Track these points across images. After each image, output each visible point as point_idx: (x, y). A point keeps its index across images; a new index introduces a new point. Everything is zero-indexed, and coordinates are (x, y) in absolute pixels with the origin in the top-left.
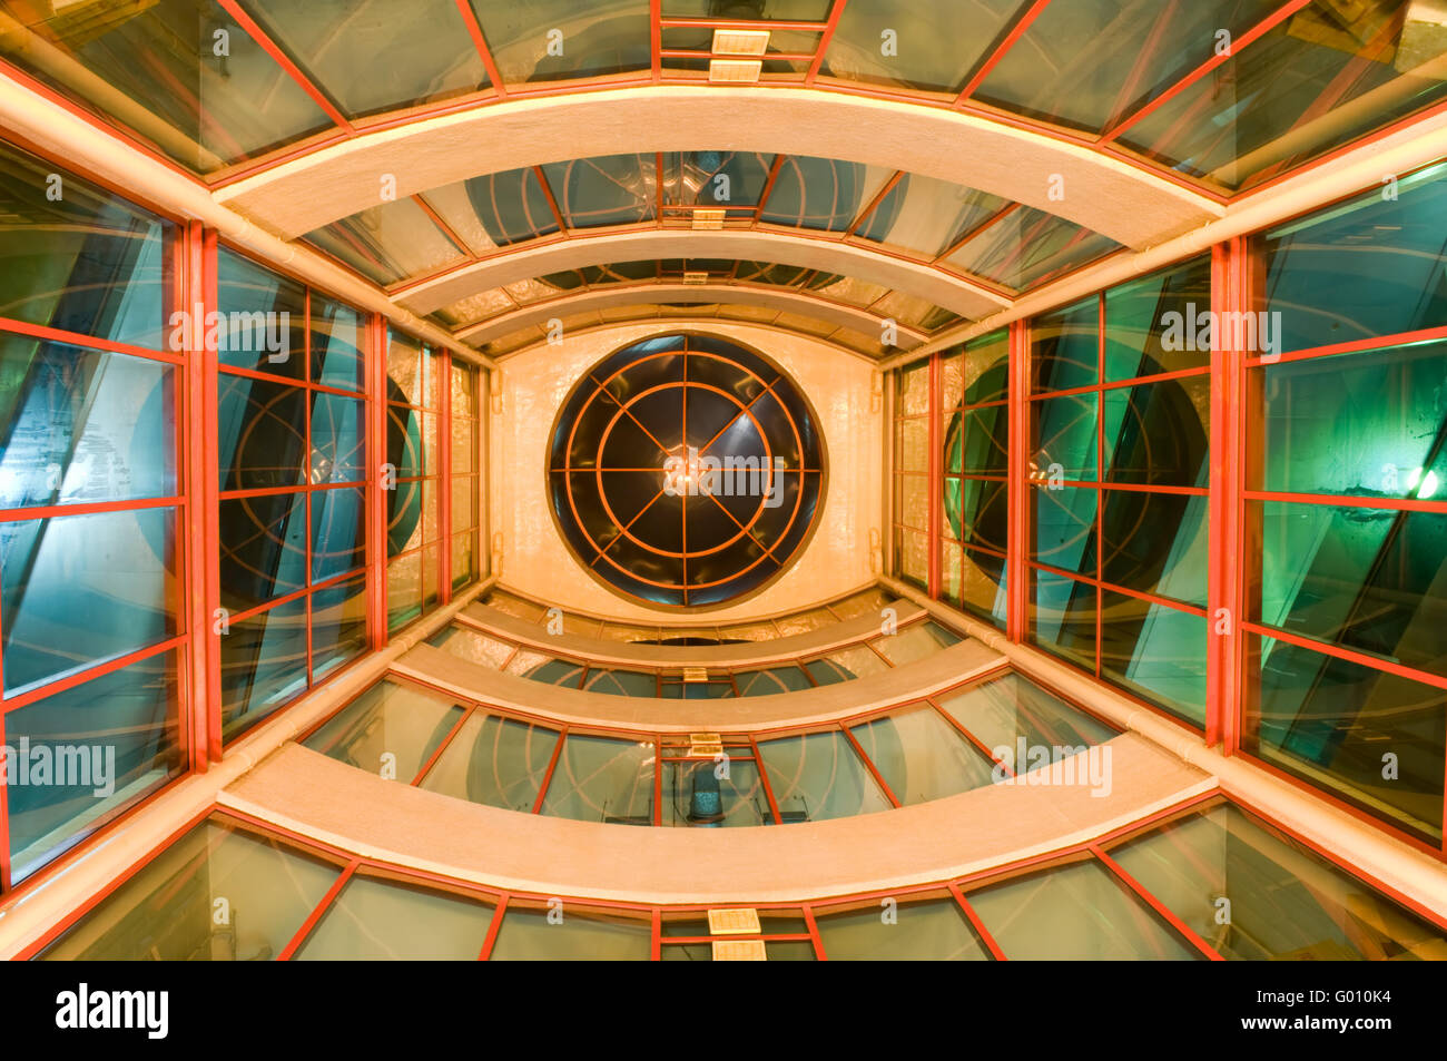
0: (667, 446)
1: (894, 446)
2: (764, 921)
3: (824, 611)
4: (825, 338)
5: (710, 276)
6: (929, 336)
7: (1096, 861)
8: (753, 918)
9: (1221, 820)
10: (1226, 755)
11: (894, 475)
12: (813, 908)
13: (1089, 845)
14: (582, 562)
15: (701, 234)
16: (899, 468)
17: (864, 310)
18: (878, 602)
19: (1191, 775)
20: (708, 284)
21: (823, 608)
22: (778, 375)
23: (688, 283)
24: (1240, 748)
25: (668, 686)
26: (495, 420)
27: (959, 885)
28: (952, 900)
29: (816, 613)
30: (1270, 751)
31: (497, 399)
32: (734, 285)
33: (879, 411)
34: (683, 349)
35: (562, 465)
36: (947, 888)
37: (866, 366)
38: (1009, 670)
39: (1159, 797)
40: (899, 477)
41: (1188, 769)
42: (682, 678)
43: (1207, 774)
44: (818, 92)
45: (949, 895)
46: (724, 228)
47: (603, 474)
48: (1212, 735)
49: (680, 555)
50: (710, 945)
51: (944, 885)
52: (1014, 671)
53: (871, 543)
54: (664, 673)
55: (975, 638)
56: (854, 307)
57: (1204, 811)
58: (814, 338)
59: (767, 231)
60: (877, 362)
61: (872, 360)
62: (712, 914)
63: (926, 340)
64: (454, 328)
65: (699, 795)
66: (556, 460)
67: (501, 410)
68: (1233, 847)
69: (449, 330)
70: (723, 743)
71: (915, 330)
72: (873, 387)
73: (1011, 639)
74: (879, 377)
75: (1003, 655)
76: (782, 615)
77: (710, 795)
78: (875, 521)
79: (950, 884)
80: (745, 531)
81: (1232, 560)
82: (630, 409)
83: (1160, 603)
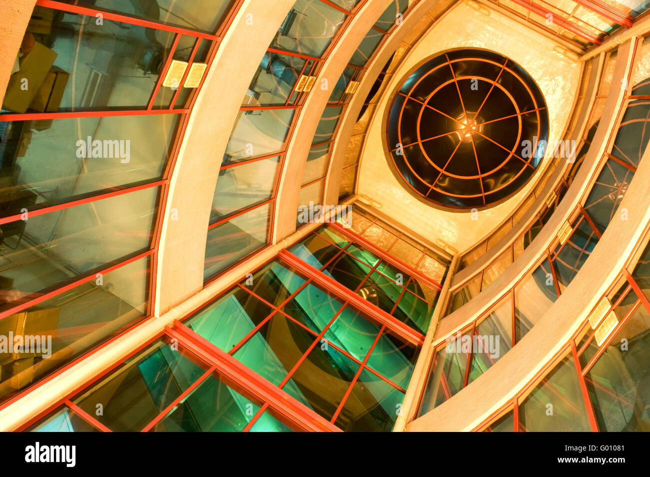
0: (486, 126)
1: (414, 240)
2: (190, 90)
3: (356, 161)
4: (488, 239)
5: (547, 208)
6: (452, 293)
7: (148, 249)
8: (193, 85)
9: (140, 308)
10: (166, 327)
11: (400, 232)
12: (186, 114)
13: (156, 249)
14: (450, 51)
15: (562, 223)
16: (403, 237)
17: (484, 270)
18: (347, 189)
19: (165, 307)
20: (545, 203)
21: (358, 162)
22: (486, 204)
23: (552, 194)
24: (165, 334)
25: (353, 71)
26: (551, 44)
27: (166, 185)
28: (160, 179)
29: (357, 158)
30: (159, 344)
31: (562, 51)
32: (537, 216)
33: (437, 242)
34: (530, 163)
35: (507, 66)
36: (167, 179)
37: (462, 250)
38: (268, 242)
39: (162, 289)
40: (398, 234)
41: (169, 307)
42: (354, 80)
43: (162, 314)
44: (566, 342)
45: (164, 178)
46: (557, 237)
47: (491, 85)
48: (179, 324)
49: (426, 102)
50: (187, 61)
51: (169, 178)
52: (267, 244)
53: (376, 202)
54: (362, 71)
55: (294, 233)
56: (488, 266)
57: (147, 303)
58: (491, 234)
59: (542, 256)
60: (461, 256)
61: (463, 254)
62: (204, 66)
63: (451, 290)
64: (609, 54)
65: (283, 68)
66: (511, 64)
67: (555, 51)
68: (127, 306)
69: (610, 51)
70: (303, 92)
71: (468, 281)
72: (449, 247)
73: (283, 251)
74: (452, 253)
75: (277, 243)
76: (365, 140)
77: (281, 73)
78: (385, 210)
79: (168, 181)
80: (420, 142)
81: (244, 380)
82: (517, 117)
83: (254, 330)
